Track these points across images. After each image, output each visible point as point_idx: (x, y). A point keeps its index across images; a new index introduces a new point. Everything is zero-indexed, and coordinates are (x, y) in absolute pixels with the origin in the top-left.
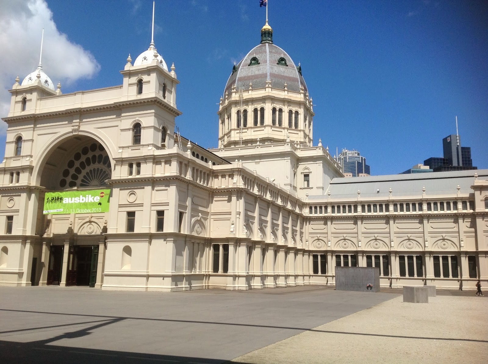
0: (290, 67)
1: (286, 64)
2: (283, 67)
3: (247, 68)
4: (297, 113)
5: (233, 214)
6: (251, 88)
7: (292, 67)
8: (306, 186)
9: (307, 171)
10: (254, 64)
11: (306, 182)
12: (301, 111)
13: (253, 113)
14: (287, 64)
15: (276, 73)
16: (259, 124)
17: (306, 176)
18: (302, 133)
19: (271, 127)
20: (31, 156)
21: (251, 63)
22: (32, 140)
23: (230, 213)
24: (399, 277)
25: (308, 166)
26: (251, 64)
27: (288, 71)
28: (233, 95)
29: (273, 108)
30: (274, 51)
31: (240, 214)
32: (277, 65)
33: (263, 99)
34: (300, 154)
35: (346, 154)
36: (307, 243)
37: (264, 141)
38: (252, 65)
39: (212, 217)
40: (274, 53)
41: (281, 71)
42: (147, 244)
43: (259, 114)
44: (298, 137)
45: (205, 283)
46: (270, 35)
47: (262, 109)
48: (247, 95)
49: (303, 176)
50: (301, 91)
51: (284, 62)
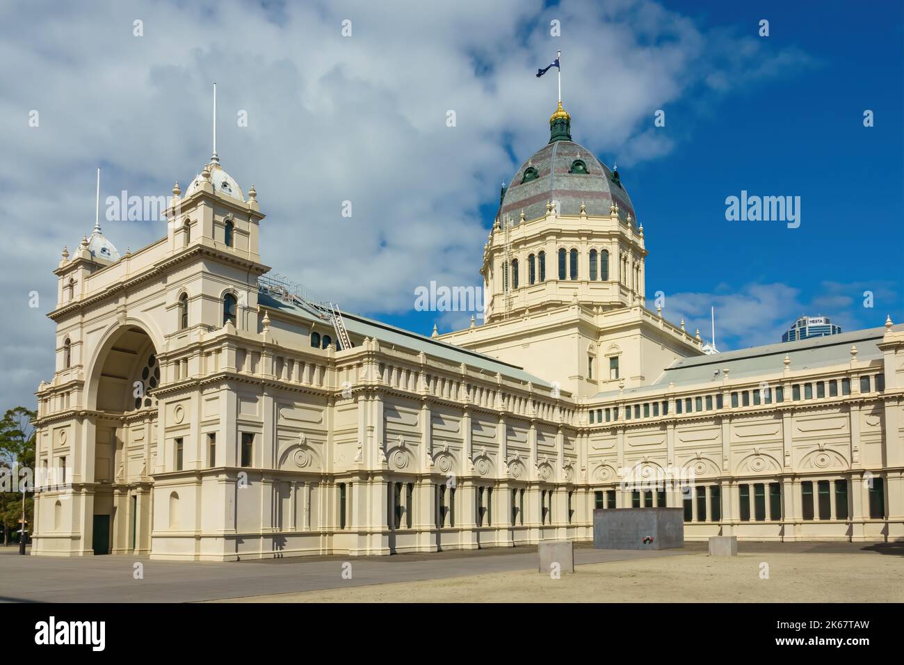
0: (593, 175)
1: (585, 171)
2: (579, 177)
3: (519, 188)
4: (605, 253)
5: (361, 430)
6: (522, 221)
7: (597, 174)
8: (614, 377)
9: (615, 351)
10: (530, 179)
11: (614, 371)
12: (614, 248)
13: (527, 263)
14: (588, 171)
15: (566, 189)
16: (537, 281)
17: (614, 361)
18: (616, 287)
19: (557, 282)
20: (81, 366)
21: (525, 177)
22: (81, 342)
23: (355, 431)
24: (739, 521)
25: (616, 342)
26: (526, 179)
27: (588, 182)
28: (496, 236)
29: (560, 250)
30: (566, 152)
31: (372, 431)
32: (569, 174)
33: (542, 237)
34: (601, 321)
35: (805, 324)
36: (584, 472)
37: (544, 307)
38: (527, 181)
39: (336, 438)
40: (566, 155)
41: (576, 185)
42: (194, 488)
43: (537, 263)
44: (610, 294)
45: (324, 546)
46: (565, 126)
47: (542, 254)
48: (518, 234)
49: (609, 360)
50: (613, 214)
51: (581, 167)
